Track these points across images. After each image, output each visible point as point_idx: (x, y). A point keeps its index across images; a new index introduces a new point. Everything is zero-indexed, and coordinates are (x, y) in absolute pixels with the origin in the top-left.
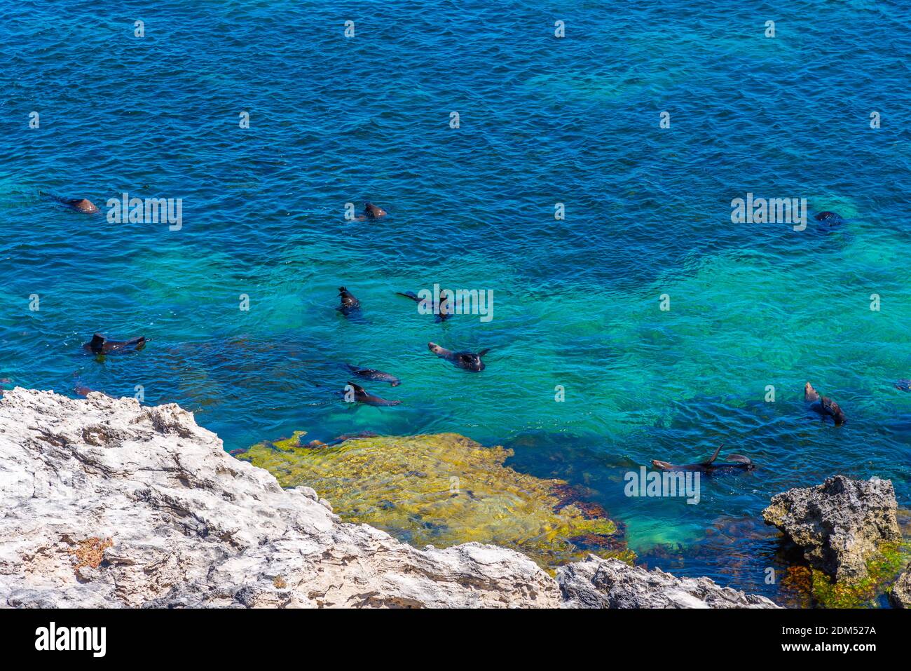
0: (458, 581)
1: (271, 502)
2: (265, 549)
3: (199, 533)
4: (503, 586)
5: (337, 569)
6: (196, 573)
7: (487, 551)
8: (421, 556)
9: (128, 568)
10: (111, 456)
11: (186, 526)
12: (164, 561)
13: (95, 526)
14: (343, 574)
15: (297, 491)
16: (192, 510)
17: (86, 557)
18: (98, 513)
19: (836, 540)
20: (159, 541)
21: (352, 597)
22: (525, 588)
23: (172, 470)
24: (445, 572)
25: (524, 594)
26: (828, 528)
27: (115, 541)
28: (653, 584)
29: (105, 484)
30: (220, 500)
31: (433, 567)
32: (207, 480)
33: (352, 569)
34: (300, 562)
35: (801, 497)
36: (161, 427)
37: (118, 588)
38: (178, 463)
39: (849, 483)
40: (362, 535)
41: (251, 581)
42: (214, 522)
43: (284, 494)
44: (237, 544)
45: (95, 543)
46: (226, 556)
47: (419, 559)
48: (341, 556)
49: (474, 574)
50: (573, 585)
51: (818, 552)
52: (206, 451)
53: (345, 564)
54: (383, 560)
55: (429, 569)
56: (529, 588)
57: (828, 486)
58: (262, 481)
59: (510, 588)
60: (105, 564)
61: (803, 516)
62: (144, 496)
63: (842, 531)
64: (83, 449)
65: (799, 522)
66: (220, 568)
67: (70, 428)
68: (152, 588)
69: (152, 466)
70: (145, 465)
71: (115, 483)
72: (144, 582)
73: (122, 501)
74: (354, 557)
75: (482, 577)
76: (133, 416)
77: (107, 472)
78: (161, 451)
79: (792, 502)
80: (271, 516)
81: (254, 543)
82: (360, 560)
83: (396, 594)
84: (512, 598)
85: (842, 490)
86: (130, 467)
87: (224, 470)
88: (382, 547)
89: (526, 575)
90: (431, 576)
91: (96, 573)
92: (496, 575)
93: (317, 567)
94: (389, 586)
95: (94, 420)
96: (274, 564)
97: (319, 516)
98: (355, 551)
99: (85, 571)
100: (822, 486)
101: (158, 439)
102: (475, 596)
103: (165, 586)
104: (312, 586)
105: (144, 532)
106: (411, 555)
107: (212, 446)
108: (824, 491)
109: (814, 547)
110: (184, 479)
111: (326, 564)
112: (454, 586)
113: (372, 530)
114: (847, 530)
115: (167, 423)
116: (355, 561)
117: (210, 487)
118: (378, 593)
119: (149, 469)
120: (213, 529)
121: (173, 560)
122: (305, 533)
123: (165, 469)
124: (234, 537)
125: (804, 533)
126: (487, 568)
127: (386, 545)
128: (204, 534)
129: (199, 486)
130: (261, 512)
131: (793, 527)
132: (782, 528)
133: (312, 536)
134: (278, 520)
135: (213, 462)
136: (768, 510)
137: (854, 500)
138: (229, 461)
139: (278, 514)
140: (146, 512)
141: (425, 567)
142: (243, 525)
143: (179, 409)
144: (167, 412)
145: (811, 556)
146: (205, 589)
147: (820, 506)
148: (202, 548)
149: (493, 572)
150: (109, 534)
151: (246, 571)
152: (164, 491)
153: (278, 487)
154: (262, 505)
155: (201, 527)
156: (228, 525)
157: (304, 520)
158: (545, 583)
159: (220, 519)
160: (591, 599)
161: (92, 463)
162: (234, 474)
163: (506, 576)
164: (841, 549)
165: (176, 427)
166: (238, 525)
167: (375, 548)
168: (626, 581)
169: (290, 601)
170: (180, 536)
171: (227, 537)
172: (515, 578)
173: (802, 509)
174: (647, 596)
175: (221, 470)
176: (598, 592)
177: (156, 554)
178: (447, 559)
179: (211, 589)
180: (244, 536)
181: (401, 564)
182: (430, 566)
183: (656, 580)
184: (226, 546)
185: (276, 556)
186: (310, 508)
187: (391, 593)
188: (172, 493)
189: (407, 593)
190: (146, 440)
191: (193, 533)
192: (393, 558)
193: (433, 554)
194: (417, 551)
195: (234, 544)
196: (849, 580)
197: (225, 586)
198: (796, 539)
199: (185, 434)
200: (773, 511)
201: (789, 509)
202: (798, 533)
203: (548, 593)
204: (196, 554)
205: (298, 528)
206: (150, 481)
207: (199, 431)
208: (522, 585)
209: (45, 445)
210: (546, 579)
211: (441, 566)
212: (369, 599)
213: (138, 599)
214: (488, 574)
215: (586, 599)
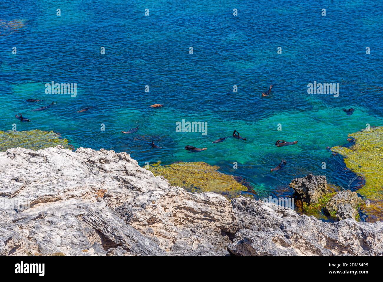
0: (203, 202)
1: (151, 180)
2: (150, 193)
3: (131, 188)
4: (216, 204)
5: (170, 199)
6: (130, 199)
7: (212, 194)
9: (111, 198)
10: (107, 167)
11: (127, 186)
12: (121, 196)
13: (102, 186)
14: (171, 200)
15: (159, 177)
16: (129, 182)
17: (99, 194)
18: (103, 182)
19: (310, 192)
20: (120, 190)
21: (174, 207)
22: (222, 205)
23: (124, 170)
24: (200, 200)
25: (222, 207)
26: (308, 189)
27: (108, 190)
28: (258, 204)
29: (105, 174)
30: (137, 179)
31: (197, 198)
32: (133, 173)
33: (174, 199)
34: (159, 197)
35: (300, 180)
36: (121, 159)
37: (108, 203)
38: (125, 169)
39: (314, 177)
40: (177, 189)
41: (146, 202)
42: (135, 185)
43: (155, 178)
44: (142, 192)
45: (102, 191)
46: (139, 195)
47: (193, 196)
48: (171, 195)
49: (208, 201)
50: (236, 204)
51: (305, 196)
52: (133, 165)
53: (172, 197)
54: (182, 196)
55: (195, 199)
56: (223, 205)
57: (308, 177)
58: (149, 174)
59: (218, 205)
60: (105, 197)
61: (300, 186)
62: (116, 178)
63: (311, 190)
64: (99, 164)
65: (299, 187)
66: (137, 198)
67: (96, 158)
68: (118, 203)
69: (118, 169)
70: (116, 169)
71: (108, 174)
72: (116, 202)
73: (110, 179)
74: (174, 195)
75: (210, 202)
76: (113, 155)
77: (106, 171)
78: (121, 165)
79: (298, 182)
80: (151, 184)
81: (147, 191)
82: (176, 196)
83: (186, 206)
84: (219, 207)
85: (312, 178)
86: (112, 170)
87: (138, 171)
88: (182, 193)
89: (222, 201)
90: (196, 201)
91: (102, 199)
92: (214, 201)
93: (164, 198)
94: (184, 204)
95: (102, 156)
96: (152, 197)
97: (165, 184)
98: (175, 194)
99: (99, 198)
100: (306, 177)
101: (120, 162)
102: (208, 207)
103: (121, 203)
104: (163, 203)
105: (116, 188)
106: (190, 195)
107: (135, 164)
108: (306, 179)
109: (303, 194)
110: (127, 173)
111: (166, 197)
112: (202, 204)
113: (180, 188)
114: (313, 190)
115: (123, 157)
117: (134, 175)
118: (181, 206)
119: (117, 170)
120: (135, 187)
121: (124, 196)
122: (161, 188)
123: (122, 170)
124: (141, 189)
125: (301, 190)
126: (211, 199)
127: (183, 192)
128: (133, 189)
129: (131, 175)
130: (149, 183)
131: (298, 189)
132: (294, 189)
133: (163, 189)
134: (153, 185)
135: (135, 168)
136: (291, 184)
137: (315, 181)
138: (140, 168)
139: (153, 183)
140: (116, 182)
141: (194, 198)
142: (143, 186)
143: (126, 154)
144: (122, 155)
145: (303, 197)
146: (132, 204)
147: (305, 183)
148: (132, 193)
149: (213, 200)
150: (106, 188)
151: (144, 199)
152: (122, 176)
153: (153, 175)
154: (149, 181)
155: (132, 187)
156: (139, 186)
157: (161, 185)
159: (137, 184)
160: (241, 208)
161: (101, 168)
162: (141, 172)
163: (217, 201)
164: (311, 195)
165: (125, 159)
166: (142, 186)
167: (180, 193)
168: (250, 203)
169: (156, 208)
170: (126, 189)
171: (139, 189)
172: (220, 202)
173: (300, 184)
174: (256, 207)
175: (137, 171)
176: (243, 206)
177: (119, 194)
178: (200, 196)
179: (134, 204)
180: (144, 189)
181: (187, 198)
183: (259, 203)
184: (139, 192)
185: (153, 195)
186: (162, 182)
188: (123, 177)
190: (117, 162)
191: (129, 188)
192: (185, 196)
193: (196, 195)
194: (192, 194)
195: (141, 192)
196: (313, 204)
197: (138, 203)
198: (298, 192)
199: (128, 161)
200: (292, 184)
201: (296, 184)
202: (299, 190)
203: (229, 206)
204: (130, 194)
205: (159, 187)
206: (118, 174)
207: (131, 160)
208: (221, 204)
209: (88, 163)
210: (228, 202)
211: (199, 198)
212: (178, 207)
213: (114, 207)
214: (212, 201)
215: (239, 208)
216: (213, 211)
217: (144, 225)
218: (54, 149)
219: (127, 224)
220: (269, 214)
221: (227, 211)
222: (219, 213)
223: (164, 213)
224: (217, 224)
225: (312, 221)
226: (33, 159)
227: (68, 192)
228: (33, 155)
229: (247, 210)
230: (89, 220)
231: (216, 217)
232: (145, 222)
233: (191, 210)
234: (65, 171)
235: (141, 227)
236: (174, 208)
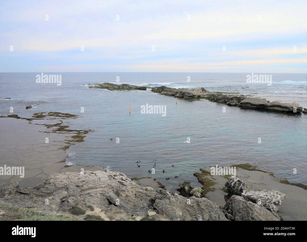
1: (130, 182)
7: (148, 187)
9: (114, 188)
10: (116, 178)
13: (112, 184)
16: (123, 183)
21: (135, 191)
30: (126, 182)
31: (143, 189)
33: (135, 189)
36: (121, 175)
37: (113, 190)
38: (122, 178)
52: (125, 177)
54: (138, 188)
58: (130, 180)
62: (118, 181)
64: (113, 177)
67: (113, 175)
71: (116, 180)
72: (116, 189)
76: (119, 174)
95: (115, 174)
102: (147, 192)
104: (131, 190)
110: (122, 180)
112: (145, 191)
119: (119, 179)
126: (148, 189)
127: (139, 186)
129: (124, 181)
140: (118, 183)
143: (123, 173)
146: (121, 190)
159: (125, 184)
169: (129, 192)
175: (126, 179)
178: (145, 188)
181: (140, 188)
188: (121, 181)
190: (119, 176)
193: (143, 187)
197: (123, 190)
199: (123, 176)
203: (154, 192)
207: (124, 175)
208: (151, 191)
209: (110, 176)
210: (154, 190)
212: (137, 191)
213: (115, 191)
215: (158, 193)
216: (149, 193)
217: (124, 198)
218: (99, 171)
219: (118, 197)
220: (168, 195)
223: (132, 194)
224: (150, 198)
225: (180, 197)
226: (91, 175)
227: (100, 186)
228: (92, 173)
229: (161, 193)
230: (105, 195)
231: (150, 195)
232: (124, 196)
233: (141, 192)
234: (101, 179)
235: (123, 198)
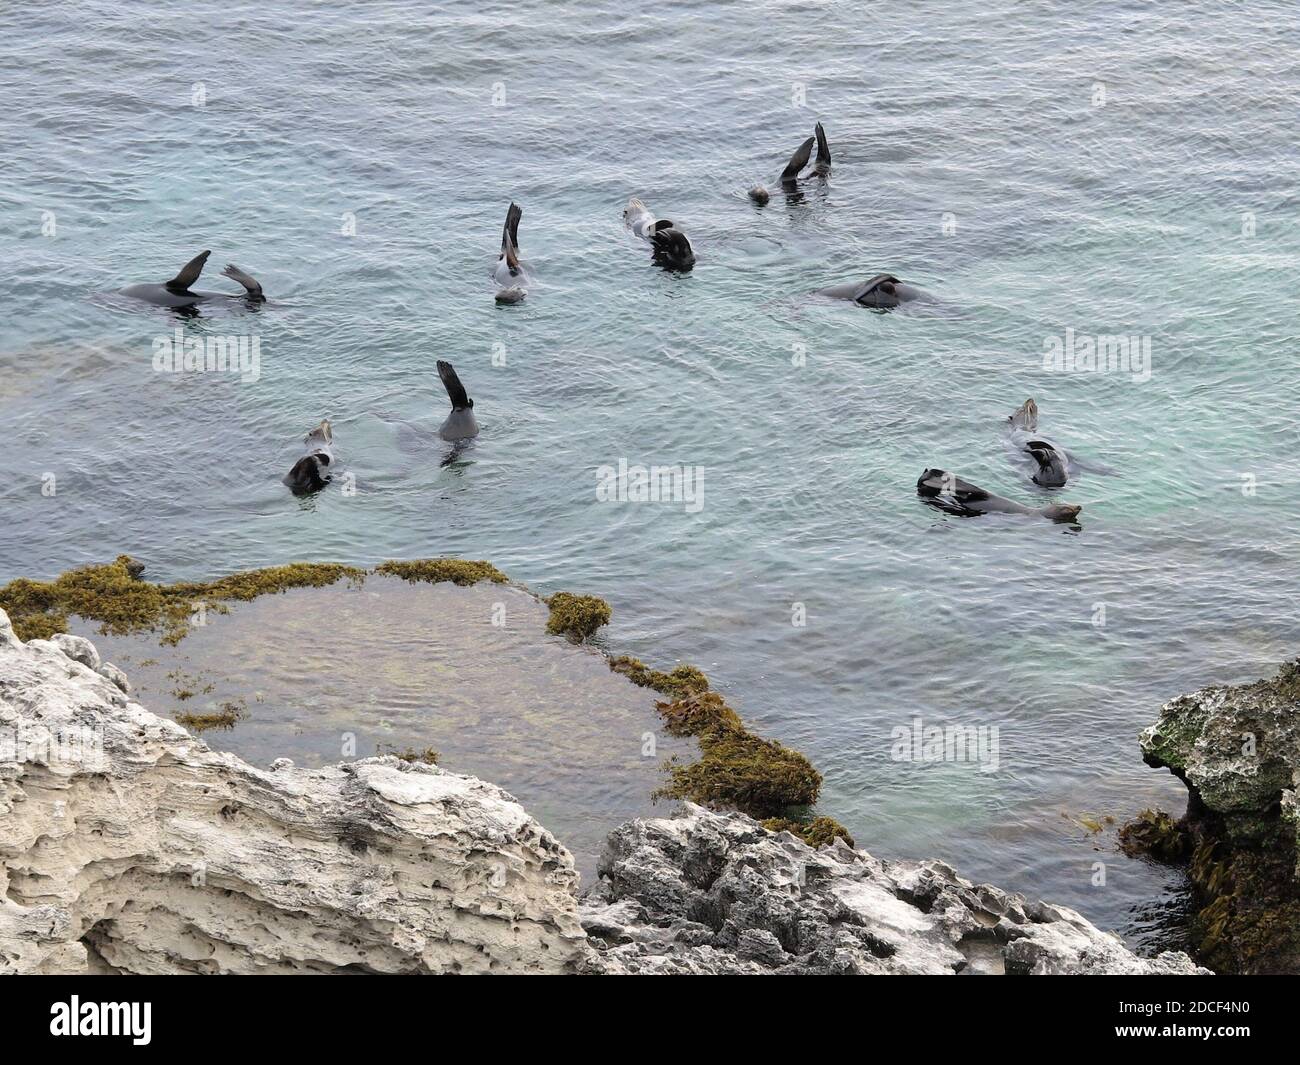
4: (442, 855)
7: (412, 776)
8: (257, 781)
15: (51, 643)
21: (93, 864)
31: (284, 807)
47: (253, 787)
48: (69, 771)
49: (376, 827)
50: (634, 866)
54: (170, 787)
55: (274, 810)
59: (459, 859)
75: (395, 833)
82: (114, 784)
83: (198, 862)
88: (168, 755)
89: (492, 832)
90: (280, 828)
92: (426, 830)
94: (181, 844)
106: (236, 779)
113: (148, 718)
116: (104, 786)
118: (153, 859)
126: (409, 814)
127: (179, 752)
149: (421, 824)
158: (541, 852)
160: (670, 900)
163: (451, 832)
167: (151, 759)
168: (750, 862)
172: (471, 838)
174: (792, 896)
176: (684, 884)
178: (317, 789)
181: (210, 798)
182: (276, 805)
187: (185, 861)
189: (221, 861)
192: (193, 784)
194: (252, 770)
210: (544, 844)
211: (302, 805)
214: (407, 827)
216: (415, 912)
221: (529, 913)
222: (463, 930)
236: (95, 875)
